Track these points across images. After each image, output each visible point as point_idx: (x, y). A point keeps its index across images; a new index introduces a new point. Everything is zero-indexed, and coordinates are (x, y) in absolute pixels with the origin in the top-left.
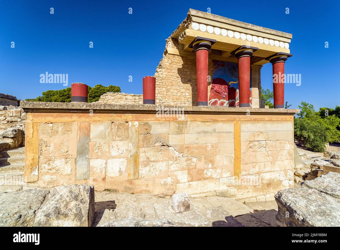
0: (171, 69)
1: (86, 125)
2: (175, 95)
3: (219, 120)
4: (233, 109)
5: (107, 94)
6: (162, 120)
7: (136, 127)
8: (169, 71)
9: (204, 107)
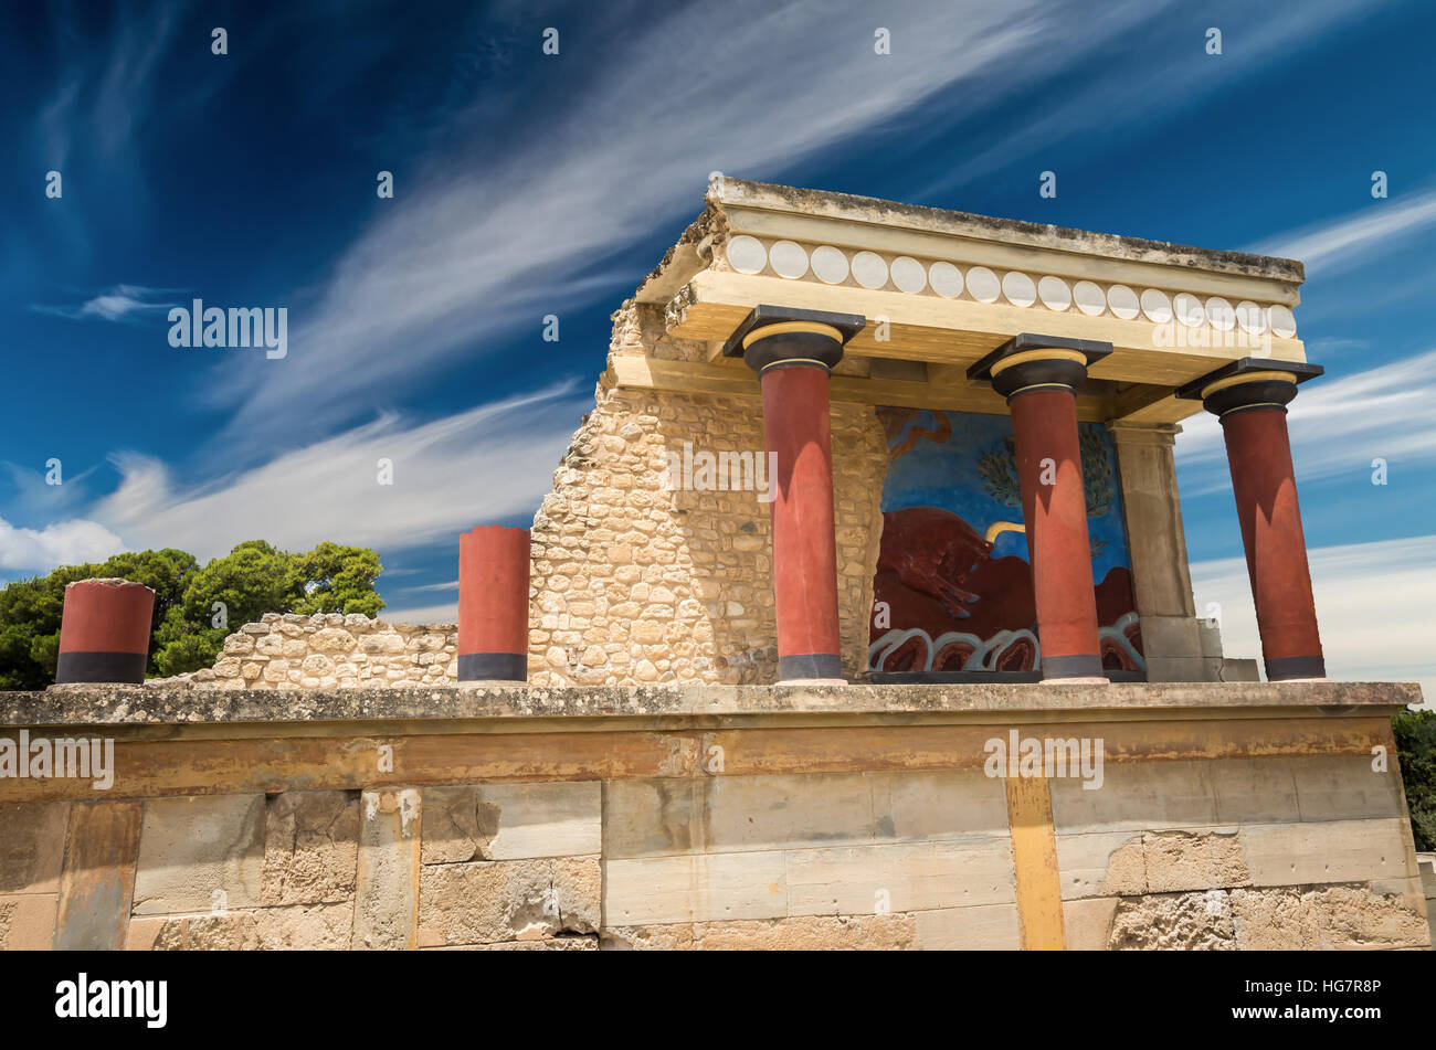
0: (636, 467)
1: (115, 818)
2: (665, 613)
3: (909, 762)
4: (989, 694)
5: (263, 626)
6: (562, 771)
7: (405, 822)
8: (627, 479)
9: (810, 691)
